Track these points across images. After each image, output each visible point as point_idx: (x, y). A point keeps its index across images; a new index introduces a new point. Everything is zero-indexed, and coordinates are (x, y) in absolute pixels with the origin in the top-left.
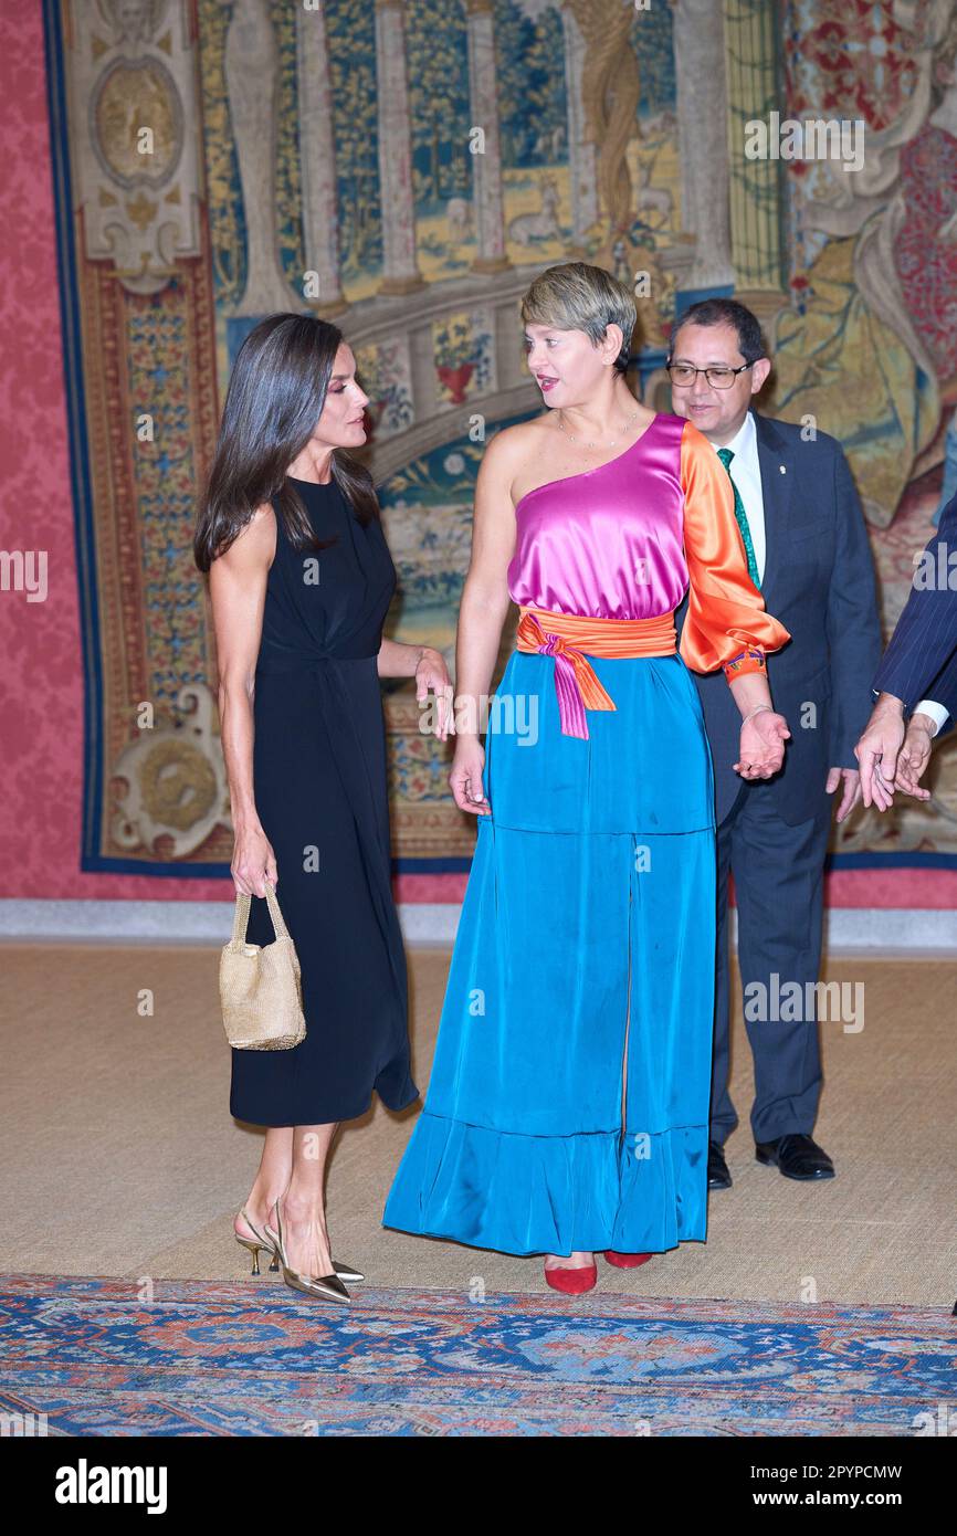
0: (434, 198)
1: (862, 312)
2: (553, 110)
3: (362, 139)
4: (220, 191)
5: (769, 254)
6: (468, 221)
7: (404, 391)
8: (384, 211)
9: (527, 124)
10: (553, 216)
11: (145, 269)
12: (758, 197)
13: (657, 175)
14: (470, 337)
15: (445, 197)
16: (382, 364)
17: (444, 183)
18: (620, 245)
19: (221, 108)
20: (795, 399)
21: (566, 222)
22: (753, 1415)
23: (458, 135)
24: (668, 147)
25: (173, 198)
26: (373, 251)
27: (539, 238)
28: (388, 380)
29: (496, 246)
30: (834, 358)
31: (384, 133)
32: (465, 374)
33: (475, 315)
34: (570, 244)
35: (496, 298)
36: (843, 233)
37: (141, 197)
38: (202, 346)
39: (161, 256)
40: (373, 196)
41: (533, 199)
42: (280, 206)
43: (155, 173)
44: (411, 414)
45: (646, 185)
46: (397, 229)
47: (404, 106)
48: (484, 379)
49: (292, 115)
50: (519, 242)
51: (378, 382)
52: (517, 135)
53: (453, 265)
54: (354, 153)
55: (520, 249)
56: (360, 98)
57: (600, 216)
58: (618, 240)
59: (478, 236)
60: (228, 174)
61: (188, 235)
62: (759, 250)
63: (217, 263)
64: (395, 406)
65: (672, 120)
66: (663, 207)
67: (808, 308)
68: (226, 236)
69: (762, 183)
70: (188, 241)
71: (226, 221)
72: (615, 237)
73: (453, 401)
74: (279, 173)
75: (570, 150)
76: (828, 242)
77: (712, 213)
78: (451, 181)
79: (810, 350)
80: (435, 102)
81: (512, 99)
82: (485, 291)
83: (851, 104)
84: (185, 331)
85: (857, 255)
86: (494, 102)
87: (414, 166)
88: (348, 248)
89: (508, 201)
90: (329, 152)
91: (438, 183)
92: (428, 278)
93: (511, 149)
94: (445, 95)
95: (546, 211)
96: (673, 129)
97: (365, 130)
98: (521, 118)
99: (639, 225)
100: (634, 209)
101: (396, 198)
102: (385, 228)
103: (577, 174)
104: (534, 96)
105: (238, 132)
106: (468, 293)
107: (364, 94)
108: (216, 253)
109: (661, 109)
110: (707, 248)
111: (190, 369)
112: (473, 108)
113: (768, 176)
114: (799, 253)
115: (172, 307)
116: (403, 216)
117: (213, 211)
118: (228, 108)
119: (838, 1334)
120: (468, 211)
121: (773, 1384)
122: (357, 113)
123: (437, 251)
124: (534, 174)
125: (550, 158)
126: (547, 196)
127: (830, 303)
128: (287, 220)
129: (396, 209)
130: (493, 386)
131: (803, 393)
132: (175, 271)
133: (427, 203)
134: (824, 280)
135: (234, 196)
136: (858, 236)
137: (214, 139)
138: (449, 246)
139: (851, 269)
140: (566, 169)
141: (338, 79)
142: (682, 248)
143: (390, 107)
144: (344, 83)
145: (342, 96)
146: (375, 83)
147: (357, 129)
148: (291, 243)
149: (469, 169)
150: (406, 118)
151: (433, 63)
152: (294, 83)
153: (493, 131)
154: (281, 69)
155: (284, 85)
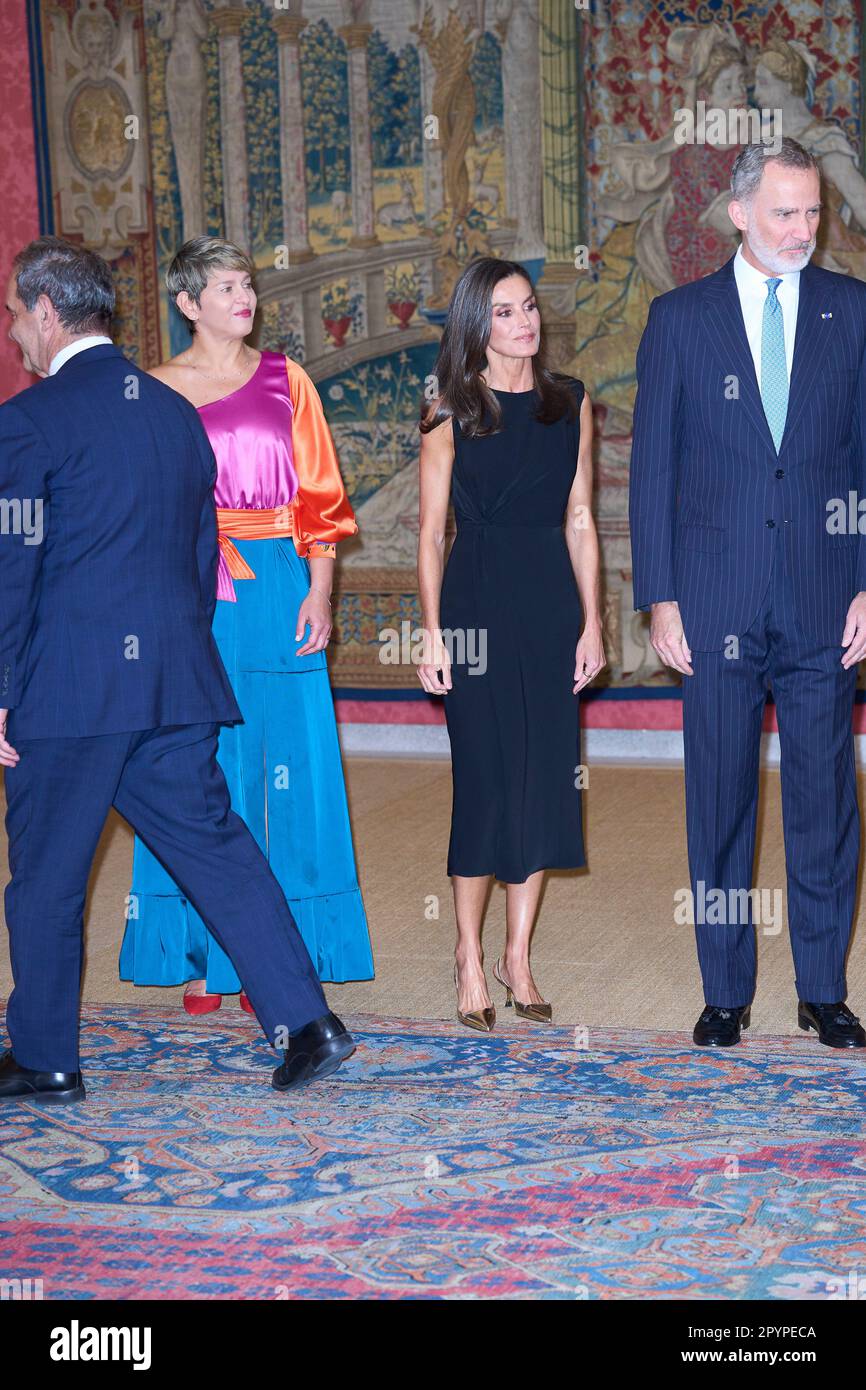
0: (321, 190)
1: (640, 280)
2: (411, 124)
3: (268, 145)
4: (162, 183)
5: (571, 235)
6: (347, 208)
7: (298, 337)
8: (284, 201)
9: (391, 134)
10: (411, 205)
11: (106, 240)
12: (563, 192)
13: (487, 174)
14: (348, 296)
15: (330, 190)
16: (282, 316)
17: (329, 179)
18: (460, 228)
19: (163, 118)
20: (590, 345)
21: (420, 210)
22: (442, 1106)
23: (340, 142)
24: (496, 153)
25: (127, 188)
26: (276, 230)
27: (399, 222)
28: (287, 328)
29: (368, 227)
30: (619, 314)
31: (284, 140)
32: (344, 324)
33: (352, 280)
34: (423, 226)
35: (368, 267)
36: (627, 220)
37: (104, 187)
38: (149, 301)
39: (118, 232)
40: (276, 189)
41: (395, 192)
42: (207, 195)
43: (114, 168)
44: (304, 355)
45: (480, 182)
46: (294, 214)
47: (300, 120)
48: (358, 329)
49: (216, 125)
50: (385, 225)
51: (279, 330)
52: (384, 143)
53: (336, 241)
54: (261, 155)
55: (385, 229)
56: (267, 113)
57: (445, 205)
58: (459, 224)
59: (354, 220)
60: (168, 170)
61: (139, 216)
62: (563, 232)
63: (160, 237)
64: (292, 348)
65: (499, 132)
66: (492, 199)
67: (600, 276)
68: (167, 217)
69: (567, 180)
70: (138, 221)
71: (166, 205)
72: (456, 221)
73: (335, 345)
74: (206, 169)
75: (424, 154)
76: (616, 226)
77: (530, 203)
78: (334, 177)
79: (601, 309)
80: (323, 117)
81: (380, 115)
82: (359, 261)
83: (634, 120)
84: (137, 289)
85: (637, 236)
86: (366, 117)
87: (306, 166)
88: (258, 228)
89: (377, 193)
90: (244, 155)
91: (325, 179)
92: (318, 251)
93: (380, 153)
94: (330, 111)
95: (405, 201)
96: (501, 139)
97: (270, 137)
98: (387, 129)
99: (474, 212)
100: (470, 200)
101: (293, 190)
102: (285, 212)
103: (429, 173)
104: (397, 113)
105: (175, 138)
106: (346, 263)
107: (269, 110)
108: (159, 230)
109: (491, 124)
110: (525, 230)
111: (140, 319)
112: (351, 122)
113: (571, 176)
114: (594, 234)
115: (126, 271)
116: (299, 204)
117: (157, 198)
118: (168, 119)
119: (526, 1046)
120: (347, 200)
121: (465, 1083)
122: (264, 124)
123: (324, 230)
124: (397, 172)
125: (408, 161)
126: (406, 190)
127: (617, 272)
128: (212, 206)
129: (292, 198)
130: (365, 334)
131: (595, 341)
132: (129, 243)
133: (318, 194)
134: (612, 255)
135: (173, 187)
136: (638, 222)
137: (158, 143)
138: (333, 227)
139: (633, 247)
140: (420, 169)
141: (250, 98)
142: (506, 231)
143: (289, 120)
144: (255, 101)
145: (254, 111)
146: (278, 101)
147: (264, 137)
148: (215, 223)
149: (348, 168)
150: (301, 129)
151: (322, 87)
152: (217, 100)
153: (366, 139)
154: (208, 90)
155: (210, 102)
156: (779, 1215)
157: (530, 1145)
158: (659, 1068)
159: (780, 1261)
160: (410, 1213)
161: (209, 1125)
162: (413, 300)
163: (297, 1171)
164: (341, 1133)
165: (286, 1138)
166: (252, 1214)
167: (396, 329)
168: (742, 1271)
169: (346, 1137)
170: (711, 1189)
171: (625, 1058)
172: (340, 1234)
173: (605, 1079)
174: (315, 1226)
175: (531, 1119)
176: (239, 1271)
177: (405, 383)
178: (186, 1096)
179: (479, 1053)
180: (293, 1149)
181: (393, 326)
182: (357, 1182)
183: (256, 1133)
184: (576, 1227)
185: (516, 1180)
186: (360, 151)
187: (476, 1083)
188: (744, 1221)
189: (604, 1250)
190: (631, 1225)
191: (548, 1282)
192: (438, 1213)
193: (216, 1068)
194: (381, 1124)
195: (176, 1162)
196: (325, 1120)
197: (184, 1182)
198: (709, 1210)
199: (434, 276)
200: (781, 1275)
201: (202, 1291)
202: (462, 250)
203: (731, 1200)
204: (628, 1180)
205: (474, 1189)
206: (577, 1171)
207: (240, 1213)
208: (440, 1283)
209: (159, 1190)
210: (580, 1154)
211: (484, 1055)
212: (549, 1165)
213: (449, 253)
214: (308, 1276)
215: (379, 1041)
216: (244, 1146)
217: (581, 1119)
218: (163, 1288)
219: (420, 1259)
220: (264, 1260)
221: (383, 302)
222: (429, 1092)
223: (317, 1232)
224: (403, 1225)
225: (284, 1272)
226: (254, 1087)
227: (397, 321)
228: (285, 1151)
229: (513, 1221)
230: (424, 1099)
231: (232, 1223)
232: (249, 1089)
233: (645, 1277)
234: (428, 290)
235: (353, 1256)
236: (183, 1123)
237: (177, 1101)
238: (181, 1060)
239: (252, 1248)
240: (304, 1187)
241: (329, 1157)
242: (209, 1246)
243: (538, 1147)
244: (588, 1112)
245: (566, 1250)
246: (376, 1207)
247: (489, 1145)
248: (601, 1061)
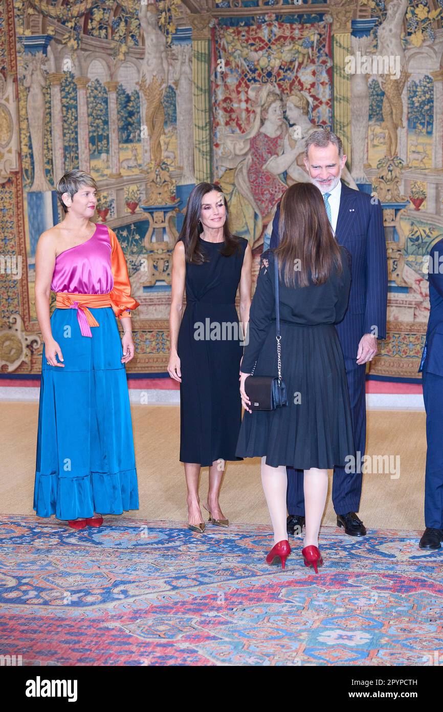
0: (96, 153)
1: (237, 193)
2: (136, 125)
3: (72, 133)
4: (25, 149)
5: (206, 174)
6: (108, 161)
8: (80, 158)
9: (127, 129)
10: (136, 159)
11: (0, 175)
12: (203, 155)
13: (169, 147)
14: (108, 200)
15: (100, 153)
17: (100, 148)
21: (140, 162)
23: (104, 132)
24: (174, 137)
25: (10, 151)
27: (131, 167)
29: (117, 169)
31: (80, 131)
32: (106, 212)
33: (110, 192)
34: (141, 169)
35: (117, 187)
36: (231, 167)
38: (19, 201)
40: (76, 152)
41: (129, 154)
43: (4, 143)
45: (167, 150)
46: (84, 163)
47: (87, 122)
48: (112, 214)
49: (49, 124)
50: (124, 168)
52: (124, 132)
53: (103, 176)
54: (69, 137)
55: (124, 170)
57: (151, 160)
59: (111, 166)
61: (15, 164)
62: (203, 171)
63: (24, 173)
65: (175, 128)
66: (172, 158)
68: (27, 164)
69: (205, 150)
70: (14, 166)
71: (27, 159)
76: (226, 170)
77: (188, 160)
78: (102, 147)
80: (97, 121)
81: (122, 120)
82: (113, 184)
83: (234, 124)
84: (13, 196)
85: (236, 174)
86: (117, 121)
87: (90, 142)
89: (121, 154)
90: (62, 138)
91: (98, 148)
93: (122, 137)
94: (100, 119)
95: (133, 158)
96: (175, 131)
97: (73, 130)
99: (164, 163)
100: (162, 158)
101: (84, 153)
102: (80, 163)
103: (144, 146)
104: (130, 120)
106: (107, 185)
107: (73, 118)
108: (24, 170)
109: (172, 125)
110: (186, 171)
111: (15, 209)
112: (109, 123)
113: (207, 148)
114: (217, 173)
115: (9, 188)
116: (86, 159)
117: (23, 156)
120: (107, 157)
122: (71, 124)
123: (97, 171)
124: (130, 146)
125: (135, 141)
126: (134, 153)
127: (227, 190)
129: (83, 156)
130: (116, 216)
132: (10, 176)
133: (94, 155)
134: (224, 182)
136: (236, 168)
137: (23, 132)
138: (101, 169)
139: (234, 179)
140: (140, 144)
141: (65, 113)
142: (178, 171)
143: (82, 122)
144: (67, 114)
145: (66, 118)
146: (77, 114)
147: (71, 130)
148: (49, 167)
149: (108, 144)
150: (87, 126)
151: (96, 108)
152: (50, 114)
153: (116, 131)
154: (46, 109)
155: (47, 114)
156: (319, 605)
157: (206, 576)
158: (260, 541)
159: (321, 626)
160: (155, 607)
161: (62, 569)
162: (137, 202)
163: (103, 589)
164: (121, 572)
165: (97, 574)
166: (85, 608)
167: (129, 214)
168: (305, 630)
169: (123, 573)
170: (287, 594)
171: (245, 537)
172: (125, 617)
173: (236, 546)
174: (114, 613)
175: (205, 564)
176: (81, 634)
177: (133, 238)
178: (50, 556)
179: (179, 535)
180: (101, 579)
181: (128, 213)
182: (131, 593)
183: (83, 572)
184: (230, 612)
185: (201, 592)
186: (114, 136)
187: (179, 548)
188: (304, 608)
189: (244, 622)
190: (254, 611)
191: (220, 637)
192: (168, 607)
193: (62, 543)
194: (138, 568)
195: (48, 585)
196: (113, 566)
197: (53, 595)
198: (288, 604)
199: (146, 191)
200: (322, 632)
201: (66, 643)
202: (158, 180)
203: (297, 599)
204: (251, 591)
205: (183, 596)
206: (228, 588)
207: (80, 608)
208: (172, 638)
209: (42, 598)
210: (229, 580)
211: (182, 536)
212: (215, 585)
213: (153, 181)
214: (113, 636)
215: (134, 530)
216: (78, 578)
217: (228, 564)
218: (47, 642)
219: (162, 628)
220: (93, 629)
221: (123, 202)
222: (158, 553)
223: (115, 616)
224: (153, 612)
225: (102, 635)
226: (80, 551)
227: (130, 210)
228: (97, 580)
229: (202, 610)
230: (157, 556)
231: (77, 612)
232: (78, 552)
233: (263, 634)
234: (143, 197)
235: (132, 627)
236: (50, 568)
237: (46, 558)
238: (46, 539)
239: (87, 624)
240: (107, 596)
241: (117, 582)
242: (68, 623)
243: (210, 577)
244: (231, 561)
245: (227, 623)
246: (140, 605)
247: (188, 576)
248: (233, 538)
